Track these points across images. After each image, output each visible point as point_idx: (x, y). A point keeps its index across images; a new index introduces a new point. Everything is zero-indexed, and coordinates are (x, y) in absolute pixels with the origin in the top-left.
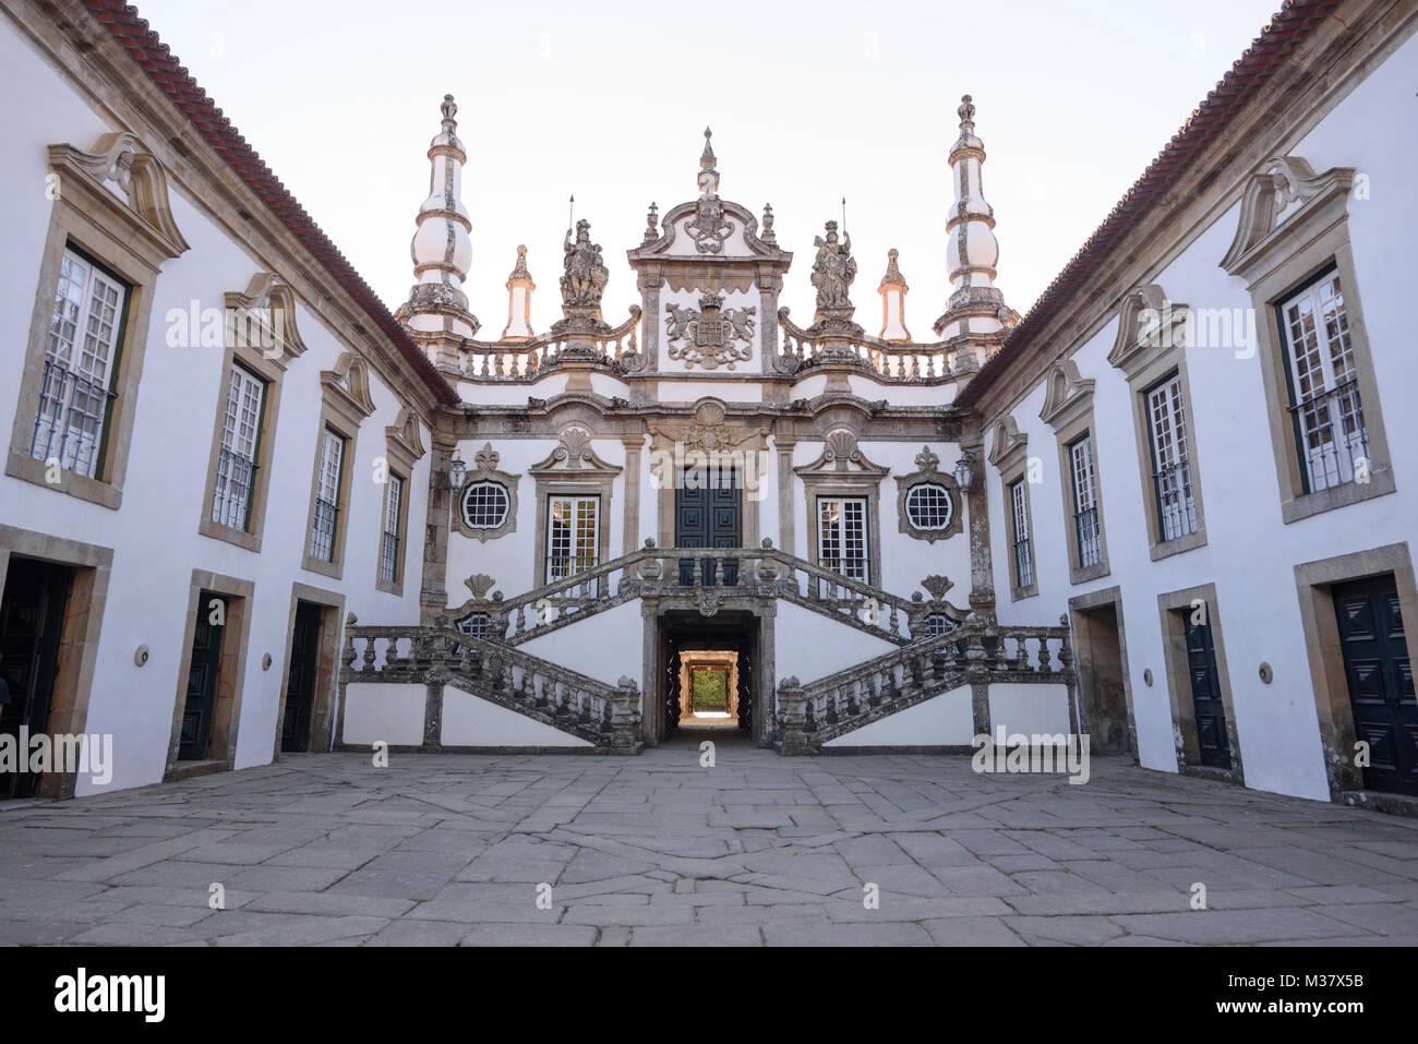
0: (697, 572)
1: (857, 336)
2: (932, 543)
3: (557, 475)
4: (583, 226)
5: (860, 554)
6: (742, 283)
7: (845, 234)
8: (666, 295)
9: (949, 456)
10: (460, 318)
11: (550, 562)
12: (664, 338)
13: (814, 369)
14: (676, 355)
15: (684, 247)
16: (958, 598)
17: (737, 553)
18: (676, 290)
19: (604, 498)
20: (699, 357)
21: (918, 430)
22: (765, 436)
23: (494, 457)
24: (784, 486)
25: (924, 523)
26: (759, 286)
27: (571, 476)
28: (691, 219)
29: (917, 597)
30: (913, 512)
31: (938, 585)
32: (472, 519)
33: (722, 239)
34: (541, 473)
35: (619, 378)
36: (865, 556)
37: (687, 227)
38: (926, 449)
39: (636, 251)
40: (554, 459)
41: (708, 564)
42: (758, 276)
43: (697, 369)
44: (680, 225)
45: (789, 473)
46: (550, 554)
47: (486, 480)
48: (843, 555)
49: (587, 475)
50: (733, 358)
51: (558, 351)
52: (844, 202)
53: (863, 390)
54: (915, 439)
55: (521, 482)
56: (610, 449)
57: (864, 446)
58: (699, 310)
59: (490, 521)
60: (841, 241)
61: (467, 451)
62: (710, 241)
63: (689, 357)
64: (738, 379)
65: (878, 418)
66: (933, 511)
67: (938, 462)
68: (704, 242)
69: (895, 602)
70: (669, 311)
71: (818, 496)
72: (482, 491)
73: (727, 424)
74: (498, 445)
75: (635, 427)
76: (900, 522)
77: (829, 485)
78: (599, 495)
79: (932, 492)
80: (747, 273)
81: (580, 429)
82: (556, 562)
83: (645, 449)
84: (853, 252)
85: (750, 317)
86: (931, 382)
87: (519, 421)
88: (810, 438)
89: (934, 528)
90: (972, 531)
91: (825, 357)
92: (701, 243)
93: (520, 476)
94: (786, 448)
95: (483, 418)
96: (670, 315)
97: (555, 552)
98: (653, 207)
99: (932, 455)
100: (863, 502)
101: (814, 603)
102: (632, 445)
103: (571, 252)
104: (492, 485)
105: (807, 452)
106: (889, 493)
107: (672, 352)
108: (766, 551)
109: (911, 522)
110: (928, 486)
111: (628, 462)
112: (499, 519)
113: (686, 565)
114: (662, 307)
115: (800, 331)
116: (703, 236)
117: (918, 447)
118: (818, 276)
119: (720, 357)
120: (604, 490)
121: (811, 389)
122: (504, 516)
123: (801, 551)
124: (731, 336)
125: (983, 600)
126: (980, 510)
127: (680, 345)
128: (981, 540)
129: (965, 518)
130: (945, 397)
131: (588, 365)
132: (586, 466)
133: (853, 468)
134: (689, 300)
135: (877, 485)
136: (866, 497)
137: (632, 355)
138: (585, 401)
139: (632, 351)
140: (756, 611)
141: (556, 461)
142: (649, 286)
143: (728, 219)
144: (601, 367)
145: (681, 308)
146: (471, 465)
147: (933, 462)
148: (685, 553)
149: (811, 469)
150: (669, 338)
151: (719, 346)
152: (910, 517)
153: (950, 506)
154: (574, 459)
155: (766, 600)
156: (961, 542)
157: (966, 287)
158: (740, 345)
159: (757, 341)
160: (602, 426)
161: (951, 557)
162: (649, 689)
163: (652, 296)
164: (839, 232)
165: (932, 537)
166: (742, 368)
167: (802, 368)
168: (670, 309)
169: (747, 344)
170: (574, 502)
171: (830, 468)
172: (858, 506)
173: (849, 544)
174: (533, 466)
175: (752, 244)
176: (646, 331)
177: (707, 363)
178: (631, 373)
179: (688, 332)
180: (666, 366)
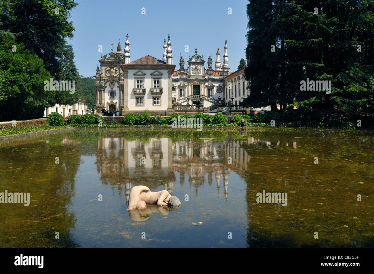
1: (212, 70)
3: (180, 86)
4: (182, 57)
8: (192, 66)
9: (222, 84)
12: (191, 71)
13: (208, 75)
15: (193, 60)
16: (222, 99)
17: (200, 95)
19: (185, 89)
21: (218, 81)
22: (202, 82)
23: (174, 84)
24: (204, 88)
26: (202, 65)
29: (217, 99)
30: (218, 90)
33: (198, 60)
36: (212, 95)
38: (219, 83)
39: (188, 61)
40: (180, 84)
43: (195, 75)
44: (193, 58)
45: (205, 86)
49: (184, 86)
50: (199, 73)
53: (212, 77)
56: (186, 84)
57: (213, 83)
65: (214, 80)
69: (215, 100)
73: (198, 81)
75: (188, 82)
76: (216, 91)
77: (209, 88)
80: (200, 64)
81: (183, 81)
83: (190, 84)
84: (212, 60)
85: (201, 69)
86: (220, 76)
87: (177, 80)
88: (207, 82)
91: (209, 73)
93: (176, 86)
94: (204, 84)
97: (180, 95)
101: (207, 100)
103: (180, 61)
104: (174, 87)
105: (207, 84)
106: (215, 88)
107: (192, 73)
108: (202, 95)
110: (219, 87)
111: (188, 85)
112: (175, 91)
113: (196, 97)
115: (206, 70)
116: (196, 59)
121: (207, 77)
123: (206, 95)
124: (199, 71)
125: (224, 99)
126: (224, 90)
127: (193, 72)
128: (224, 93)
129: (223, 91)
133: (211, 86)
134: (194, 67)
136: (213, 88)
138: (183, 78)
139: (188, 72)
142: (190, 65)
143: (198, 57)
147: (220, 85)
148: (195, 95)
149: (207, 86)
151: (197, 72)
153: (221, 90)
154: (182, 85)
155: (203, 100)
156: (222, 93)
159: (201, 71)
160: (185, 81)
161: (221, 95)
165: (219, 93)
166: (200, 75)
167: (206, 74)
168: (192, 68)
170: (182, 89)
171: (209, 86)
172: (212, 90)
173: (211, 93)
174: (178, 85)
175: (201, 60)
176: (189, 70)
177: (196, 74)
178: (188, 75)
179: (194, 70)
180: (192, 74)
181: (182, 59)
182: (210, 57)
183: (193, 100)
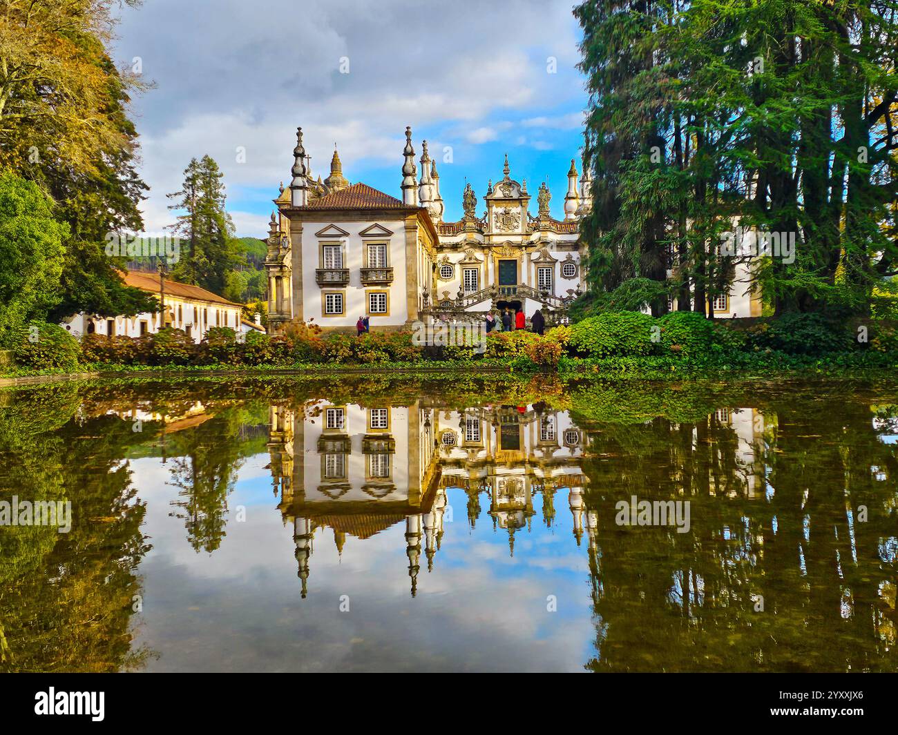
0: (506, 291)
2: (570, 280)
3: (466, 263)
4: (468, 187)
5: (550, 283)
6: (516, 206)
8: (494, 209)
9: (575, 255)
12: (494, 223)
13: (537, 230)
14: (498, 228)
15: (499, 194)
17: (516, 286)
18: (497, 208)
19: (479, 269)
20: (504, 228)
21: (567, 248)
22: (523, 251)
23: (448, 258)
24: (529, 265)
25: (568, 274)
26: (522, 206)
27: (470, 263)
28: (501, 185)
29: (561, 296)
30: (565, 271)
32: (443, 276)
33: (510, 192)
34: (461, 263)
35: (482, 235)
37: (500, 188)
38: (569, 253)
39: (485, 196)
41: (509, 289)
42: (521, 203)
43: (503, 232)
44: (498, 188)
45: (530, 262)
46: (464, 285)
47: (446, 265)
48: (545, 283)
49: (474, 263)
50: (514, 229)
51: (464, 227)
53: (551, 236)
54: (566, 251)
55: (456, 265)
56: (479, 255)
57: (551, 253)
58: (504, 214)
59: (448, 276)
60: (546, 189)
61: (441, 257)
62: (507, 192)
63: (501, 228)
64: (515, 235)
66: (570, 271)
68: (505, 193)
69: (556, 298)
70: (495, 214)
71: (538, 268)
72: (445, 268)
73: (512, 248)
74: (449, 255)
75: (486, 250)
76: (561, 274)
77: (541, 265)
78: (477, 269)
79: (570, 266)
80: (518, 202)
81: (471, 250)
82: (466, 287)
83: (490, 255)
85: (519, 215)
86: (571, 233)
87: (455, 247)
88: (536, 252)
89: (571, 276)
90: (581, 277)
91: (541, 226)
93: (455, 263)
94: (529, 254)
95: (446, 247)
97: (466, 284)
98: (490, 181)
99: (571, 255)
101: (536, 298)
102: (486, 255)
103: (465, 196)
104: (448, 266)
105: (535, 255)
106: (558, 266)
107: (496, 227)
108: (524, 286)
110: (569, 264)
111: (485, 259)
112: (450, 276)
113: (503, 290)
114: (493, 212)
116: (505, 191)
117: (567, 253)
119: (510, 228)
120: (479, 267)
121: (536, 237)
122: (452, 275)
123: (533, 285)
124: (513, 221)
127: (498, 224)
128: (583, 279)
129: (579, 273)
130: (575, 237)
131: (472, 230)
132: (472, 261)
133: (548, 260)
134: (500, 210)
135: (555, 264)
136: (552, 268)
138: (472, 242)
140: (521, 300)
141: (465, 259)
142: (489, 207)
143: (512, 185)
144: (476, 231)
145: (499, 213)
146: (442, 261)
147: (571, 257)
148: (503, 286)
149: (536, 260)
150: (496, 222)
151: (510, 225)
152: (564, 273)
153: (575, 270)
154: (470, 259)
155: (523, 298)
156: (578, 280)
158: (516, 224)
159: (520, 222)
160: (477, 250)
163: (490, 209)
164: (546, 186)
165: (569, 278)
166: (516, 231)
167: (533, 231)
169: (518, 224)
170: (471, 271)
171: (542, 260)
172: (549, 270)
173: (547, 281)
174: (459, 261)
175: (520, 192)
176: (489, 221)
177: (506, 230)
178: (485, 233)
179: (501, 220)
180: (495, 231)
181: (469, 193)
182: (543, 184)
183: (498, 300)
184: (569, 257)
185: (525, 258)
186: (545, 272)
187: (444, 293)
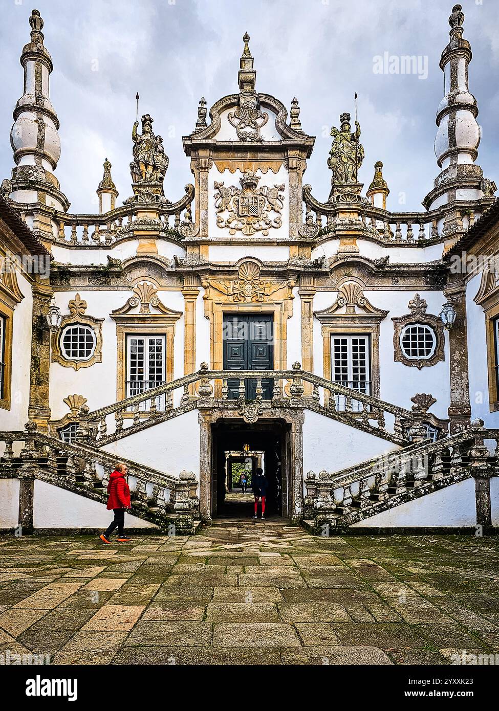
0: (242, 389)
1: (363, 207)
2: (420, 369)
3: (132, 319)
4: (147, 121)
5: (363, 377)
6: (274, 165)
7: (357, 124)
8: (214, 176)
9: (436, 301)
10: (51, 195)
11: (129, 385)
12: (212, 211)
13: (330, 235)
14: (223, 224)
15: (227, 134)
16: (440, 410)
18: (221, 171)
19: (169, 336)
20: (240, 226)
21: (412, 282)
22: (291, 288)
23: (83, 305)
24: (305, 326)
25: (415, 353)
26: (288, 167)
27: (143, 319)
28: (233, 110)
30: (406, 345)
31: (424, 401)
32: (68, 353)
33: (257, 127)
34: (119, 317)
35: (177, 243)
36: (367, 379)
37: (230, 117)
38: (418, 297)
39: (190, 138)
40: (129, 306)
41: (250, 382)
42: (287, 159)
43: (239, 236)
44: (224, 116)
45: (310, 317)
46: (129, 379)
47: (77, 323)
48: (350, 378)
49: (155, 319)
50: (267, 226)
51: (130, 223)
52: (356, 96)
53: (365, 252)
54: (408, 289)
55: (104, 324)
56: (172, 298)
57: (368, 295)
58: (240, 188)
59: (82, 354)
60: (353, 130)
61: (62, 300)
62: (248, 129)
63: (232, 225)
64: (270, 243)
65: (380, 272)
66: (421, 345)
67: (426, 307)
68: (243, 130)
69: (398, 412)
70: (217, 188)
71: (332, 334)
72: (75, 331)
73: (262, 278)
74: (85, 296)
75: (190, 283)
76: (396, 352)
77: (340, 326)
78: (165, 334)
79: (421, 330)
80: (277, 156)
81: (149, 283)
82: (133, 385)
83: (200, 297)
85: (280, 193)
86: (422, 244)
87: (100, 276)
88: (327, 289)
89: (422, 357)
90: (452, 359)
91: (339, 225)
92: (242, 131)
93: (103, 320)
94: (307, 296)
95: (73, 274)
96: (217, 191)
97: (133, 378)
98: (203, 102)
99: (423, 301)
100: (366, 338)
101: (329, 412)
102: (190, 296)
103: (138, 141)
104: (82, 327)
105: (324, 300)
106: (386, 331)
107: (219, 222)
109: (404, 353)
110: (418, 326)
111: (186, 309)
112: (88, 353)
114: (211, 185)
115: (319, 204)
116: (243, 125)
117: (411, 295)
118: (334, 160)
119: (256, 226)
120: (168, 330)
121: (328, 250)
122: (92, 350)
124: (265, 208)
125: (460, 412)
126: (460, 343)
127: (225, 216)
128: (460, 366)
129: (447, 350)
130: (434, 255)
131: (155, 233)
132: (154, 312)
133: (360, 312)
134: (232, 179)
135: (378, 326)
136: (369, 334)
137: (187, 224)
138: (152, 260)
139: (188, 221)
140: (288, 419)
141: (131, 308)
142: (200, 169)
143: (263, 110)
144: (163, 234)
145: (226, 186)
146: (64, 311)
147: (422, 307)
148: (232, 374)
149: (325, 313)
150: (217, 210)
151: (256, 217)
152: (403, 349)
153: (434, 341)
154: (143, 305)
156: (443, 368)
157: (454, 166)
158: (272, 216)
159: (285, 212)
160: (165, 281)
161: (434, 380)
162: (204, 480)
163: (203, 175)
164: (352, 122)
165: (420, 365)
166: (273, 235)
167: (320, 235)
168: (217, 186)
169: (278, 215)
170: (146, 340)
171: (342, 312)
172: (362, 342)
173: (355, 370)
174: (114, 312)
175: (282, 131)
176: (199, 205)
177: (246, 230)
178: (187, 239)
179: (232, 205)
180: (215, 233)
182: (345, 118)
183: (216, 415)
184: (419, 306)
185: (297, 305)
186: (350, 345)
187: (67, 401)
